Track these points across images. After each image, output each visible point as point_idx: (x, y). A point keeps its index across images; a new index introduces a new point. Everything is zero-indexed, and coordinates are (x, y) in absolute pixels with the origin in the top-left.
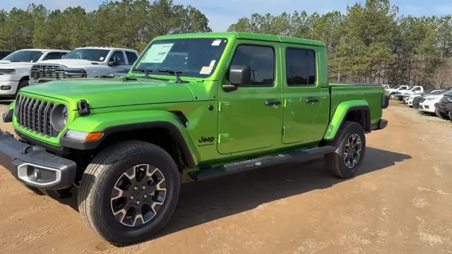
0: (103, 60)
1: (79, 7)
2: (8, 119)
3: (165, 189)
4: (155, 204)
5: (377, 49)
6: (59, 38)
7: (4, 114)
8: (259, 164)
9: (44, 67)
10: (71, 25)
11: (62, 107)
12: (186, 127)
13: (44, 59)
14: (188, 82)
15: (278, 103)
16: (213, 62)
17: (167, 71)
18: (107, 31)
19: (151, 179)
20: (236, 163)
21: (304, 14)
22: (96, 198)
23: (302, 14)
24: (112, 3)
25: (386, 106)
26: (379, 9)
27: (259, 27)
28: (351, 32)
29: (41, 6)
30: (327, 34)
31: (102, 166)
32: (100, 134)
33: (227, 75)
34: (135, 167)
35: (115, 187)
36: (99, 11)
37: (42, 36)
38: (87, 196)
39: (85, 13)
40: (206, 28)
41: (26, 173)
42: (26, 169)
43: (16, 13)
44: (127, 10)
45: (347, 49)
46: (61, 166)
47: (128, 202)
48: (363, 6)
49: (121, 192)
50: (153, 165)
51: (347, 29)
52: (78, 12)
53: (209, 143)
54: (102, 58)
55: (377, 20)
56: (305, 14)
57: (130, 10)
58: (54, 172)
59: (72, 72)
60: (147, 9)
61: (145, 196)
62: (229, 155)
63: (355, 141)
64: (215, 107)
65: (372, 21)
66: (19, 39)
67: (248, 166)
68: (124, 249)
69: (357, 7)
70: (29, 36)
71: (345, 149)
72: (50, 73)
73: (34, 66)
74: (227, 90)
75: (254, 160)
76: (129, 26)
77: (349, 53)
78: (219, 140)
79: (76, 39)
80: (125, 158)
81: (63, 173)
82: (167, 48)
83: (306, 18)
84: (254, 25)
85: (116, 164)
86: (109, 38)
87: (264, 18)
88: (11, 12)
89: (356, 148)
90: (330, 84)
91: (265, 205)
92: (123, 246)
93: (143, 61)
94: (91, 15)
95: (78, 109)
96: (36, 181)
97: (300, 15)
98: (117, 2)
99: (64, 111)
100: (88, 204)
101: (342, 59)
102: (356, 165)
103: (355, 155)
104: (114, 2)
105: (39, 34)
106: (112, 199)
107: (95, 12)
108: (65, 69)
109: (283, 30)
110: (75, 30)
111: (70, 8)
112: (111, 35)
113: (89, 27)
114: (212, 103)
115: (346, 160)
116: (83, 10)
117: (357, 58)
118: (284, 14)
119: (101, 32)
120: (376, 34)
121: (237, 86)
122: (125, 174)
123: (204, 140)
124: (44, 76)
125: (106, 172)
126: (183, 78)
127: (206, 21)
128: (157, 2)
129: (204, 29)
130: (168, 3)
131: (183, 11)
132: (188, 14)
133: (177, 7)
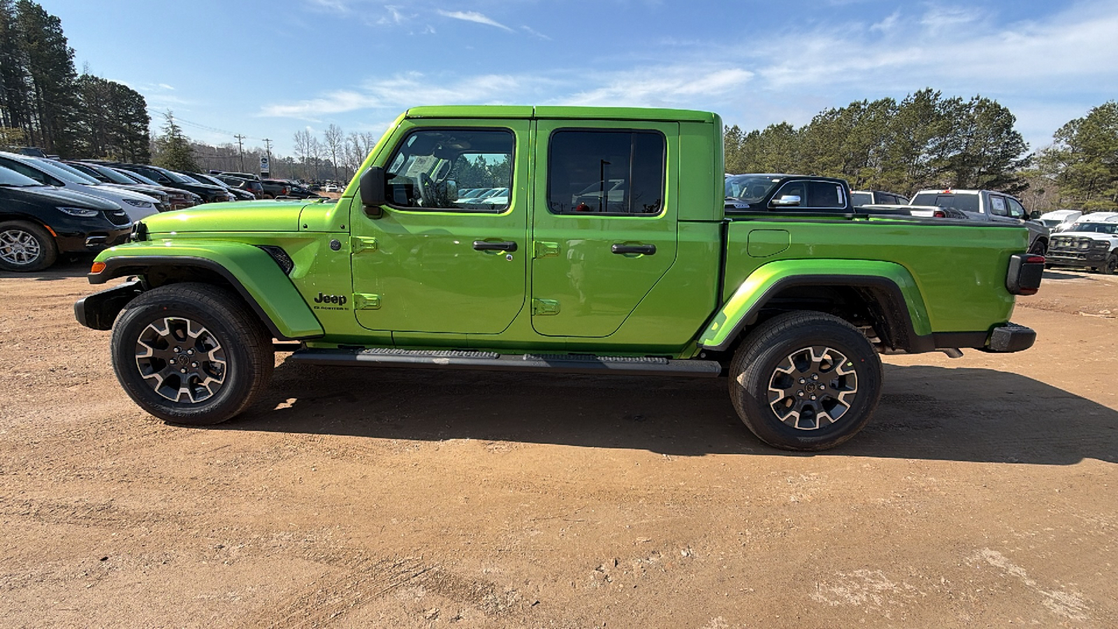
3: (224, 362)
4: (209, 379)
12: (287, 272)
15: (513, 248)
24: (833, 112)
32: (102, 266)
34: (166, 320)
35: (139, 342)
36: (811, 125)
39: (791, 131)
44: (855, 119)
49: (150, 350)
50: (198, 322)
52: (783, 130)
53: (337, 305)
57: (860, 118)
61: (194, 365)
71: (774, 379)
80: (146, 304)
94: (801, 132)
98: (841, 110)
103: (828, 402)
104: (837, 110)
106: (137, 356)
107: (805, 127)
111: (772, 126)
114: (337, 237)
115: (782, 407)
123: (326, 299)
127: (1010, 119)
128: (909, 99)
129: (1004, 134)
130: (931, 98)
131: (962, 108)
132: (971, 112)
133: (950, 102)
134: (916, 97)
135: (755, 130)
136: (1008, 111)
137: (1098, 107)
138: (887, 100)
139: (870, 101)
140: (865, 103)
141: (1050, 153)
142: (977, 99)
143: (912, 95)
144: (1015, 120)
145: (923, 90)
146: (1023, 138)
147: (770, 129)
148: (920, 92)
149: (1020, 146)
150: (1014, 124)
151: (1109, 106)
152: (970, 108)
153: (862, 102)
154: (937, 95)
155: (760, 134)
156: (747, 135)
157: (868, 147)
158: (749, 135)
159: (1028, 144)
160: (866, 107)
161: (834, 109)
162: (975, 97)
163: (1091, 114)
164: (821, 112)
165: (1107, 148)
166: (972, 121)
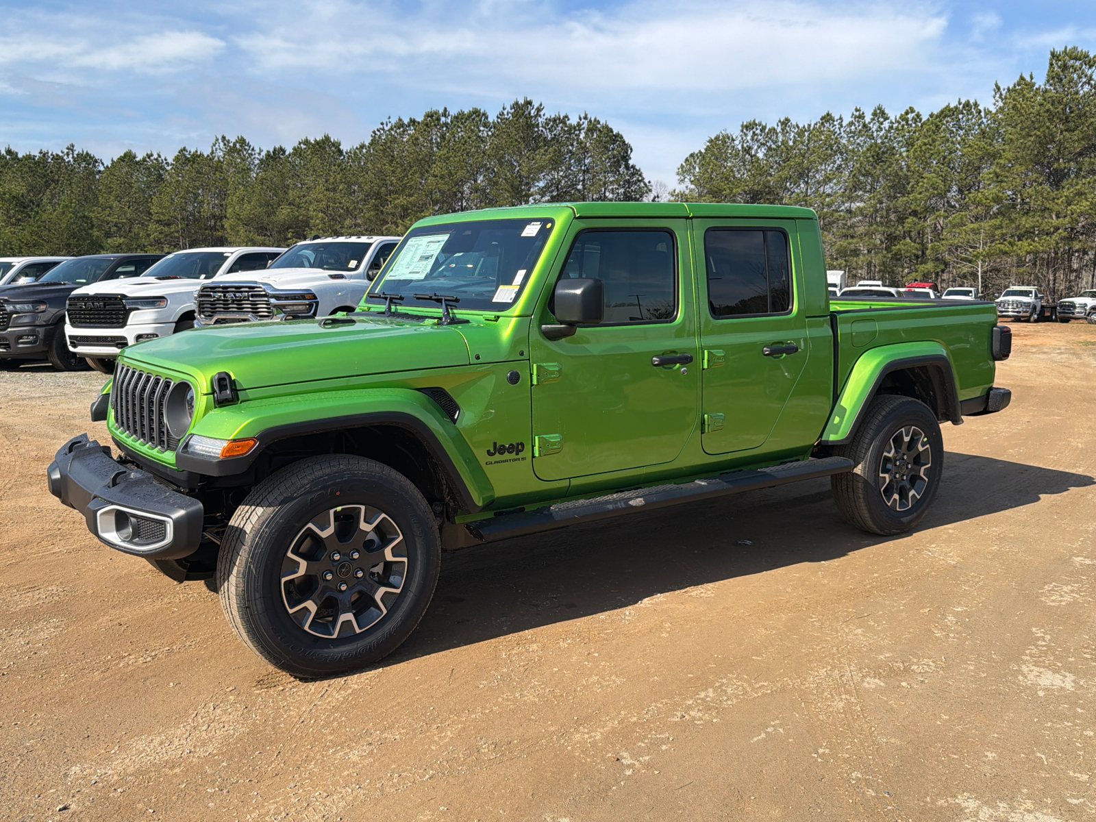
0: (357, 267)
1: (327, 138)
2: (99, 414)
3: (405, 559)
4: (382, 590)
5: (1080, 194)
6: (284, 213)
7: (93, 404)
8: (638, 502)
9: (225, 289)
10: (309, 180)
11: (184, 387)
12: (454, 421)
13: (231, 271)
14: (467, 322)
15: (686, 360)
16: (521, 274)
17: (430, 298)
18: (391, 192)
19: (373, 536)
20: (581, 501)
21: (880, 113)
22: (247, 576)
23: (875, 114)
24: (400, 124)
25: (1004, 353)
26: (1087, 88)
27: (760, 155)
28: (1009, 155)
29: (242, 141)
30: (944, 161)
31: (260, 510)
32: (252, 442)
33: (548, 303)
34: (332, 512)
35: (290, 554)
36: (371, 144)
37: (247, 210)
38: (230, 573)
39: (340, 152)
40: (627, 167)
41: (114, 526)
42: (112, 518)
43: (187, 160)
44: (436, 137)
45: (997, 200)
46: (173, 511)
47: (321, 585)
48: (1040, 81)
49: (303, 564)
50: (375, 506)
51: (998, 145)
52: (324, 148)
53: (513, 456)
54: (353, 264)
55: (1079, 117)
56: (883, 113)
57: (443, 137)
58: (163, 523)
59: (287, 298)
60: (484, 132)
61: (360, 574)
62: (565, 483)
63: (913, 442)
64: (524, 375)
65: (1067, 120)
66: (196, 220)
67: (610, 507)
68: (312, 687)
69: (1024, 85)
70: (217, 211)
71: (882, 464)
72: (239, 302)
73: (204, 288)
74: (552, 336)
75: (626, 495)
76: (442, 177)
77: (1008, 209)
78: (536, 448)
79: (320, 215)
80: (309, 492)
81: (177, 523)
82: (433, 245)
83: (886, 125)
84: (747, 150)
85: (288, 506)
86: (396, 207)
87: (773, 130)
88: (177, 159)
89: (917, 461)
90: (833, 308)
91: (660, 598)
92: (314, 680)
93: (387, 277)
94: (355, 155)
95: (213, 392)
96: (130, 542)
97: (868, 119)
98: (413, 122)
99: (188, 397)
100: (233, 589)
101: (986, 225)
102: (918, 503)
103: (914, 479)
104: (406, 121)
105: (239, 207)
106: (283, 580)
107: (362, 146)
108: (270, 292)
109: (825, 159)
110: (318, 193)
111: (306, 142)
112: (402, 200)
113: (350, 185)
114: (515, 367)
115: (888, 492)
116: (337, 145)
117: (1026, 222)
118: (827, 118)
119: (378, 195)
120: (1080, 154)
121: (572, 325)
122: (310, 525)
123: (501, 450)
124: (226, 309)
125: (269, 523)
126: (460, 313)
127: (625, 150)
128: (505, 112)
129: (622, 169)
130: (532, 114)
131: (571, 130)
132: (582, 136)
133: (554, 120)
134: (513, 110)
135: (277, 147)
136: (622, 137)
137: (713, 138)
138: (476, 112)
139: (453, 112)
140: (445, 114)
141: (677, 195)
142: (585, 118)
143: (508, 108)
144: (631, 149)
145: (521, 101)
146: (644, 175)
147: (303, 146)
148: (517, 103)
149: (642, 185)
150: (631, 156)
151: (724, 137)
152: (580, 130)
153: (441, 111)
154: (539, 110)
155: (287, 153)
156: (263, 154)
157: (463, 182)
158: (268, 154)
159: (649, 182)
160: (449, 121)
161: (400, 120)
162: (583, 115)
163: (708, 146)
164: (382, 124)
165: (731, 190)
166: (585, 150)
